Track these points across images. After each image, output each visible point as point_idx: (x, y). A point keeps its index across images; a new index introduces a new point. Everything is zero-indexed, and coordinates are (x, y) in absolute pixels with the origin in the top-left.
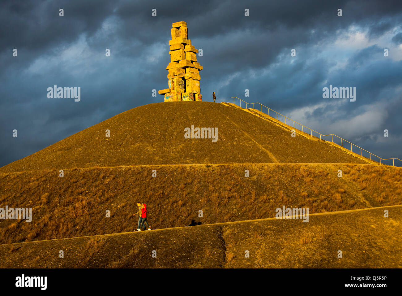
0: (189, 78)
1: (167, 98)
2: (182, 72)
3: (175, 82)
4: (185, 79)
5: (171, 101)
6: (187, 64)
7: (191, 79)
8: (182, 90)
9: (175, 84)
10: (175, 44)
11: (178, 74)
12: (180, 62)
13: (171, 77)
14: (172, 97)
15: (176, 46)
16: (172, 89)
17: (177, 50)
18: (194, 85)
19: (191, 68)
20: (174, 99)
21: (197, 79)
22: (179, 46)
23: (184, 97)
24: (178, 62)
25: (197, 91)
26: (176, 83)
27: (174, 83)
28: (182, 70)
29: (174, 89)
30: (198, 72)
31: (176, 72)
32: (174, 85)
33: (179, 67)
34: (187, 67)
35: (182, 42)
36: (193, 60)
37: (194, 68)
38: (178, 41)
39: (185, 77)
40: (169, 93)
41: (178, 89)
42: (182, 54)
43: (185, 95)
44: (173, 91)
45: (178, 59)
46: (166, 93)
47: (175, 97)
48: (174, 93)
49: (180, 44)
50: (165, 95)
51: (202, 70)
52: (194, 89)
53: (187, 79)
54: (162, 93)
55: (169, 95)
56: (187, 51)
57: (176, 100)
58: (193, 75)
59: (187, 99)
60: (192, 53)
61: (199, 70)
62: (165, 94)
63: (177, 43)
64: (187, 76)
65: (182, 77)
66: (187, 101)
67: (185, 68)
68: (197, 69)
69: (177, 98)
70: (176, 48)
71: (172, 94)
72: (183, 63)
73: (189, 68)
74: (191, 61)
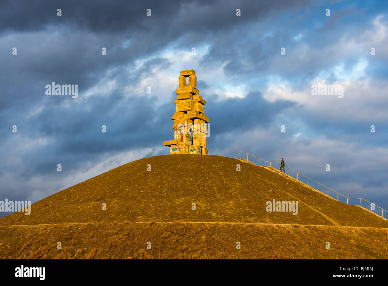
1: (174, 150)
2: (190, 123)
5: (179, 153)
6: (197, 115)
8: (190, 143)
9: (184, 136)
10: (183, 93)
12: (188, 112)
13: (177, 128)
14: (180, 149)
15: (185, 95)
16: (179, 141)
17: (185, 99)
18: (202, 138)
19: (200, 120)
20: (182, 152)
22: (188, 95)
23: (191, 150)
24: (185, 112)
25: (204, 144)
28: (190, 121)
29: (182, 141)
31: (184, 123)
32: (182, 137)
33: (188, 117)
34: (196, 118)
35: (191, 91)
36: (201, 111)
37: (202, 119)
38: (186, 89)
40: (176, 144)
41: (186, 141)
42: (191, 104)
43: (192, 148)
44: (181, 143)
45: (187, 108)
46: (171, 145)
47: (184, 149)
48: (182, 145)
49: (190, 93)
50: (171, 147)
51: (208, 122)
52: (202, 142)
54: (168, 144)
55: (176, 147)
56: (196, 101)
57: (184, 153)
59: (195, 152)
60: (200, 104)
61: (206, 122)
62: (171, 146)
66: (195, 154)
67: (193, 119)
68: (204, 121)
69: (185, 150)
70: (185, 98)
71: (180, 146)
72: (193, 113)
73: (198, 119)
74: (199, 113)
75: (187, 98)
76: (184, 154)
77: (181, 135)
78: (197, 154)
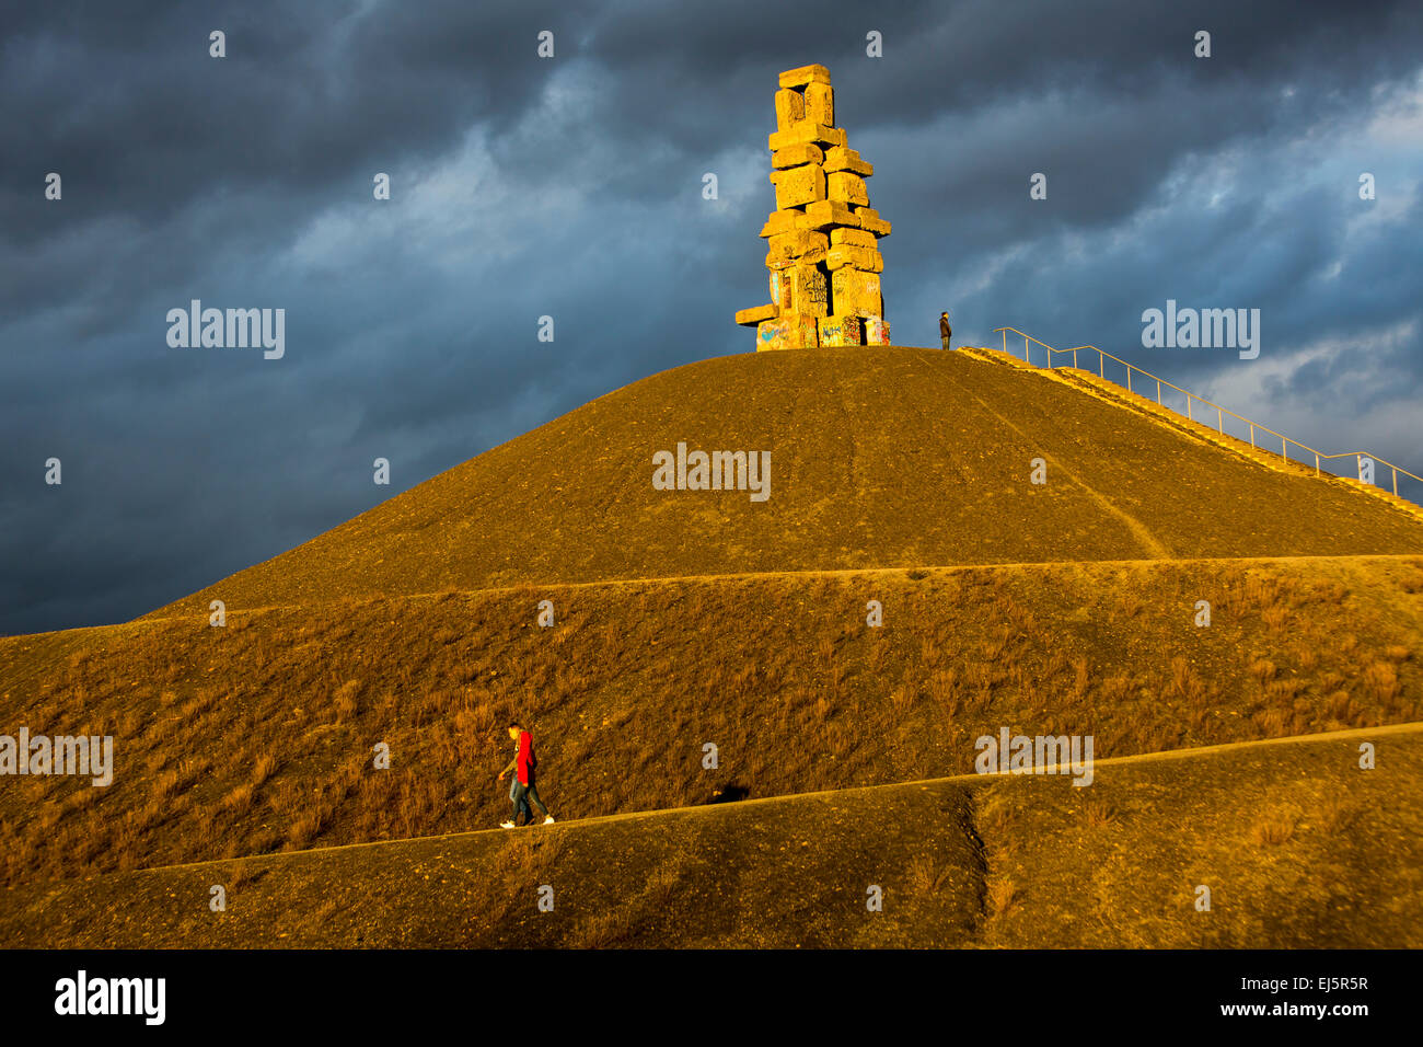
0: (844, 265)
1: (767, 337)
2: (816, 245)
3: (795, 280)
4: (830, 267)
5: (781, 348)
6: (835, 214)
7: (847, 267)
8: (820, 309)
9: (795, 287)
10: (789, 147)
11: (802, 253)
12: (809, 208)
13: (778, 264)
14: (784, 335)
15: (794, 153)
16: (782, 307)
17: (797, 166)
18: (861, 290)
19: (848, 230)
20: (792, 342)
21: (871, 266)
22: (805, 152)
23: (826, 334)
24: (801, 208)
25: (872, 309)
26: (796, 285)
27: (789, 283)
28: (819, 235)
29: (789, 306)
30: (874, 242)
31: (794, 245)
32: (789, 290)
33: (807, 226)
34: (836, 226)
35: (814, 138)
36: (854, 201)
37: (859, 228)
38: (799, 134)
39: (828, 263)
40: (772, 318)
41: (805, 306)
42: (814, 180)
43: (829, 327)
44: (788, 312)
45: (803, 198)
46: (762, 321)
47: (796, 333)
48: (790, 319)
49: (809, 145)
50: (759, 329)
51: (886, 235)
52: (861, 304)
53: (836, 270)
54: (748, 321)
55: (772, 326)
56: (834, 169)
57: (797, 345)
58: (856, 253)
59: (836, 341)
60: (852, 177)
61: (877, 235)
62: (760, 324)
63: (799, 143)
64: (833, 258)
65: (818, 261)
66: (837, 345)
67: (826, 230)
68: (869, 231)
69: (803, 336)
70: (793, 162)
71: (785, 323)
72: (821, 212)
73: (843, 229)
74: (847, 206)
75: (799, 163)
76: (799, 347)
77: (787, 286)
78: (842, 344)
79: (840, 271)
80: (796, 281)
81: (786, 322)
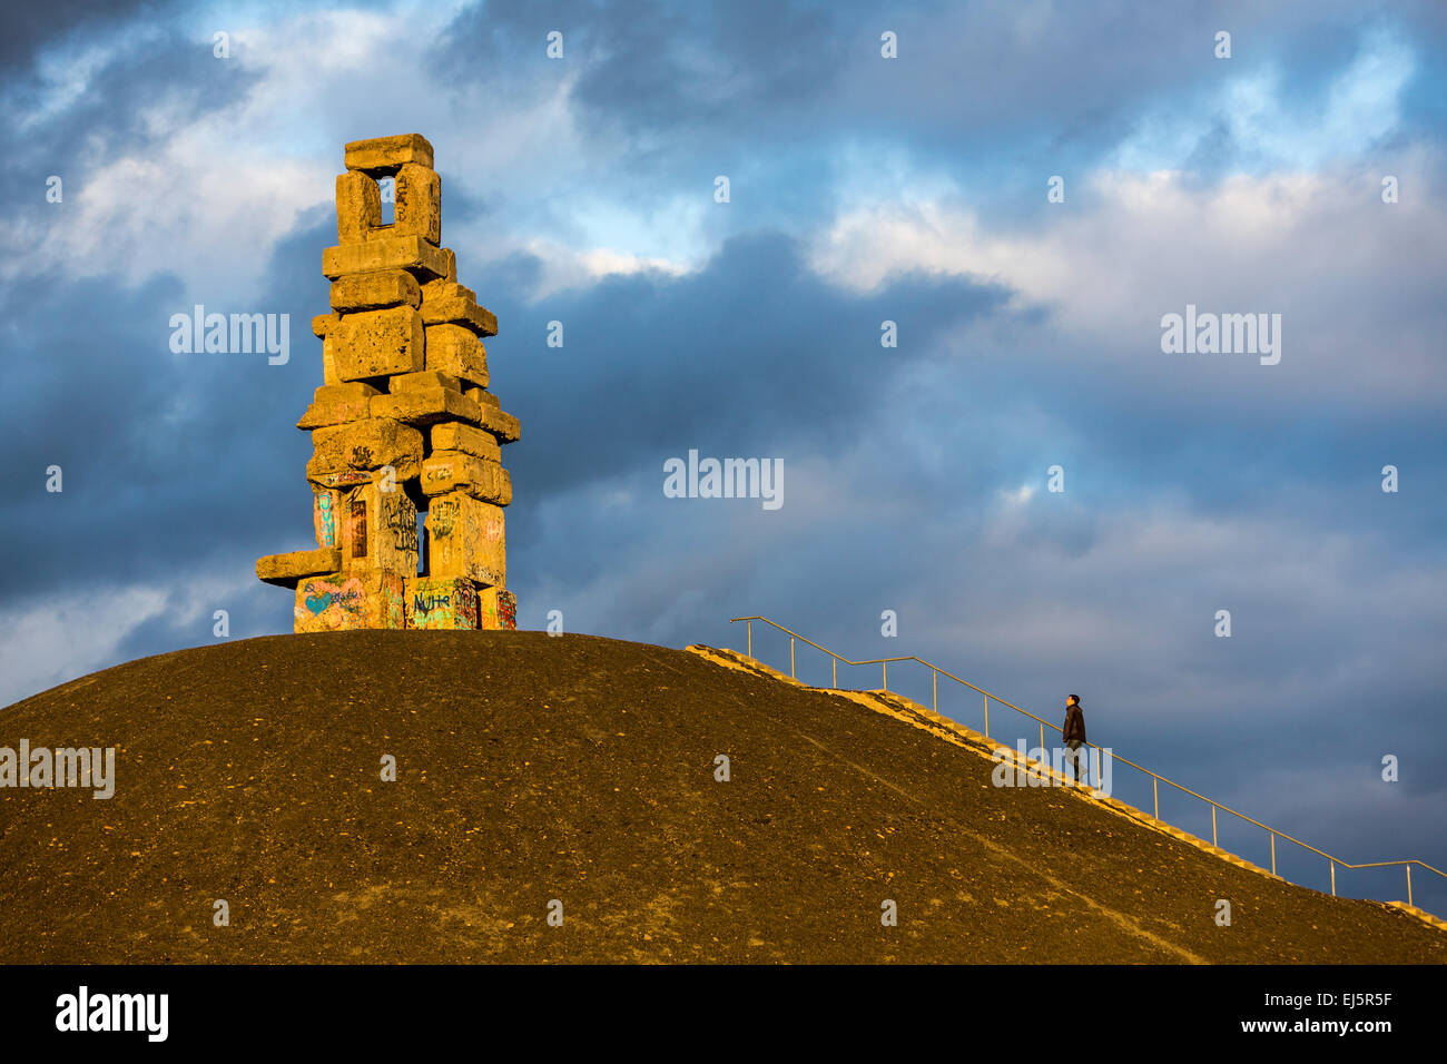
0: (454, 489)
1: (316, 605)
2: (407, 448)
3: (375, 508)
4: (427, 489)
5: (345, 626)
6: (449, 397)
7: (460, 493)
8: (408, 563)
9: (374, 520)
10: (362, 272)
11: (389, 457)
12: (396, 384)
13: (335, 477)
14: (353, 603)
15: (374, 283)
16: (347, 553)
17: (377, 307)
18: (479, 532)
19: (465, 427)
20: (365, 617)
21: (496, 493)
22: (396, 283)
23: (420, 606)
24: (379, 384)
25: (494, 567)
26: (376, 516)
27: (363, 512)
28: (409, 433)
29: (361, 550)
30: (496, 452)
31: (374, 446)
32: (363, 526)
33: (394, 414)
34: (445, 418)
35: (411, 260)
36: (470, 376)
37: (476, 424)
38: (382, 251)
39: (424, 480)
40: (329, 573)
41: (388, 553)
42: (409, 334)
43: (426, 594)
44: (359, 564)
45: (387, 361)
46: (303, 577)
47: (374, 602)
48: (364, 576)
49: (401, 272)
50: (300, 590)
51: (514, 440)
52: (480, 559)
53: (439, 495)
54: (281, 574)
55: (327, 587)
56: (441, 318)
57: (374, 622)
58: (475, 468)
59: (441, 619)
60: (467, 334)
61: (501, 439)
62: (302, 583)
63: (382, 269)
64: (437, 471)
65: (407, 477)
66: (440, 627)
67: (424, 425)
68: (491, 431)
69: (385, 608)
70: (372, 298)
71: (353, 584)
72: (422, 390)
73: (454, 424)
74: (459, 384)
75: (384, 301)
76: (378, 626)
77: (359, 519)
78: (452, 627)
79: (444, 499)
80: (377, 508)
81: (356, 580)
